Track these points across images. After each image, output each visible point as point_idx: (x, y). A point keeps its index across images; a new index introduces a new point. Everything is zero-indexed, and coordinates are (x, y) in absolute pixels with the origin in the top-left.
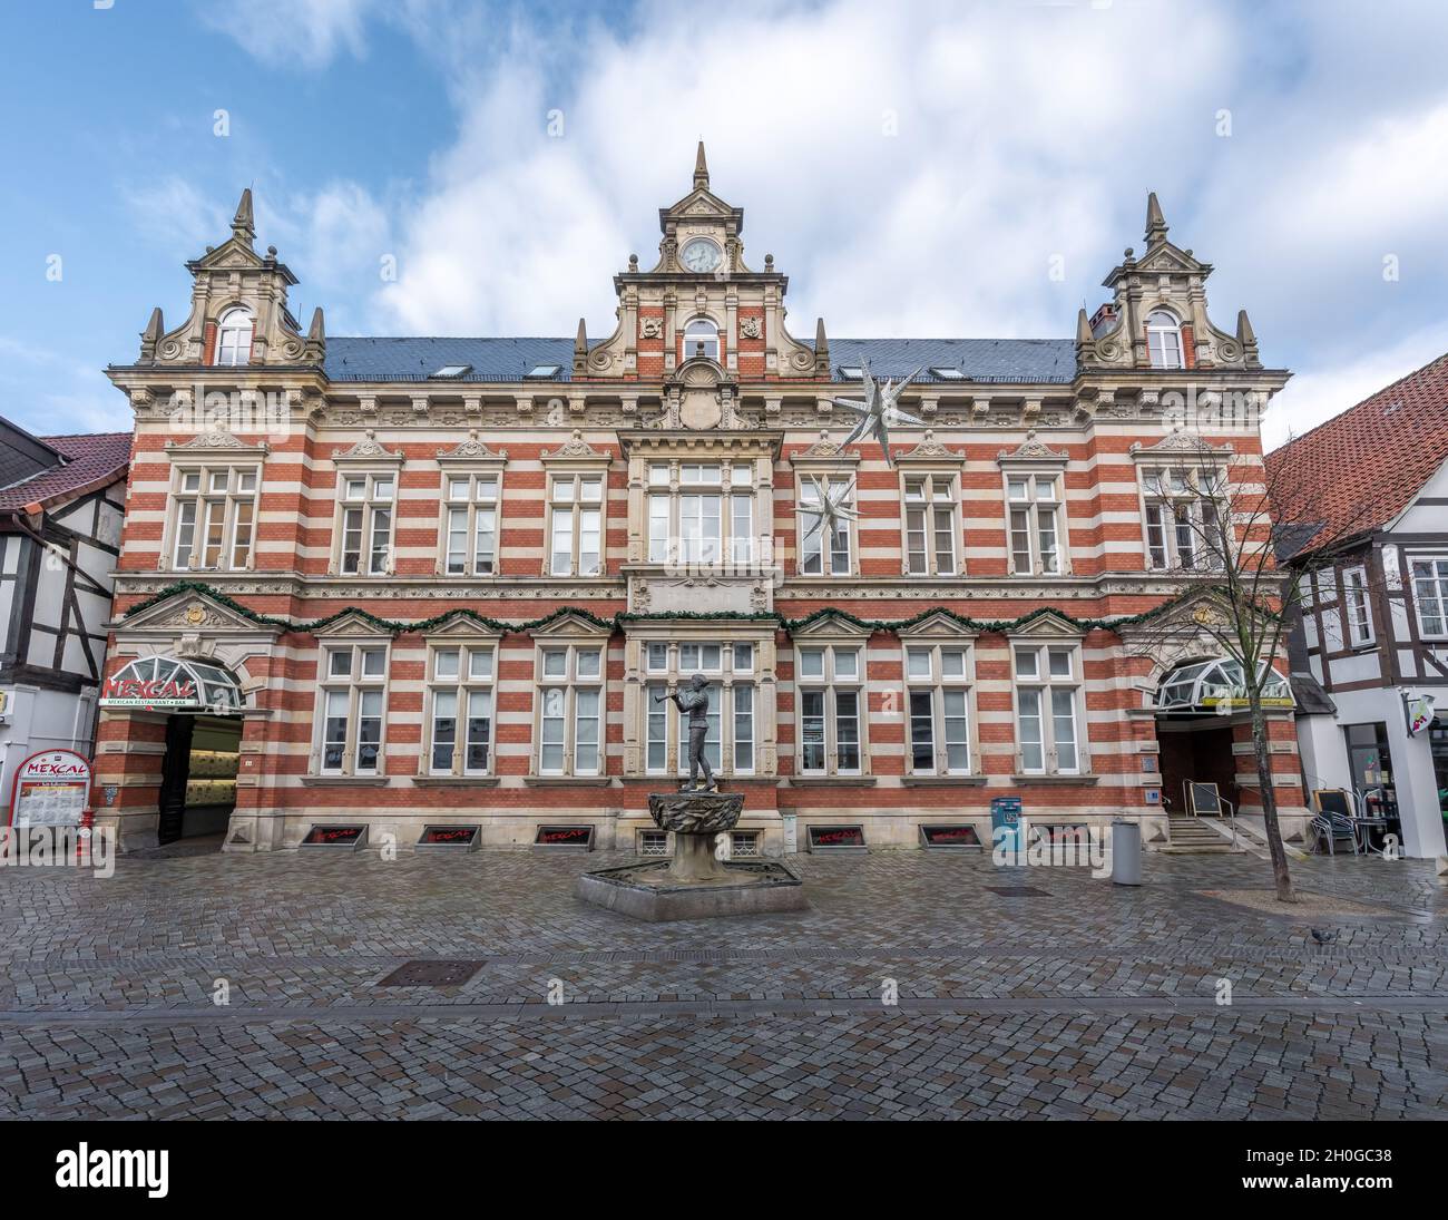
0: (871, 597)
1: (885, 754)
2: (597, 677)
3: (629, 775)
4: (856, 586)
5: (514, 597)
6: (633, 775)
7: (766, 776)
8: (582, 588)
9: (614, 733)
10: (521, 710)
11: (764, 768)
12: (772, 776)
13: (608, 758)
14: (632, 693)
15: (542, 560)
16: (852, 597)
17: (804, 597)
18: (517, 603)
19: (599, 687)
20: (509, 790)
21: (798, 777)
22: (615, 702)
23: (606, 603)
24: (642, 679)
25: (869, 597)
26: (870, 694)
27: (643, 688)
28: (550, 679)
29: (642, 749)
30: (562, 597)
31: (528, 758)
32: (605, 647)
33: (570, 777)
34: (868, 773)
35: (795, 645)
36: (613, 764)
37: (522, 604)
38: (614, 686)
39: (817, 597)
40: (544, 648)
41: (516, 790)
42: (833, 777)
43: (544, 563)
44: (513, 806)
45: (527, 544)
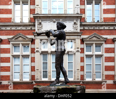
0: (106, 29)
1: (109, 74)
2: (28, 53)
3: (37, 80)
4: (102, 25)
5: (4, 29)
6: (38, 80)
7: (77, 80)
8: (23, 27)
9: (33, 69)
10: (7, 62)
11: (76, 78)
12: (79, 80)
13: (32, 76)
14: (37, 56)
15: (11, 18)
16: (101, 29)
17: (87, 29)
18: (5, 31)
19: (29, 55)
20: (4, 85)
21: (84, 81)
22: (33, 60)
23: (31, 31)
24: (40, 51)
25: (105, 29)
26: (105, 57)
27: (41, 54)
28: (15, 53)
29: (41, 72)
30: (18, 29)
31: (9, 76)
32: (30, 44)
33: (21, 81)
34: (104, 80)
35: (85, 43)
36: (33, 77)
37: (7, 31)
38: (33, 55)
39: (91, 29)
40: (13, 44)
41: (6, 85)
42: (94, 81)
43: (12, 19)
44: (6, 89)
45: (7, 13)
